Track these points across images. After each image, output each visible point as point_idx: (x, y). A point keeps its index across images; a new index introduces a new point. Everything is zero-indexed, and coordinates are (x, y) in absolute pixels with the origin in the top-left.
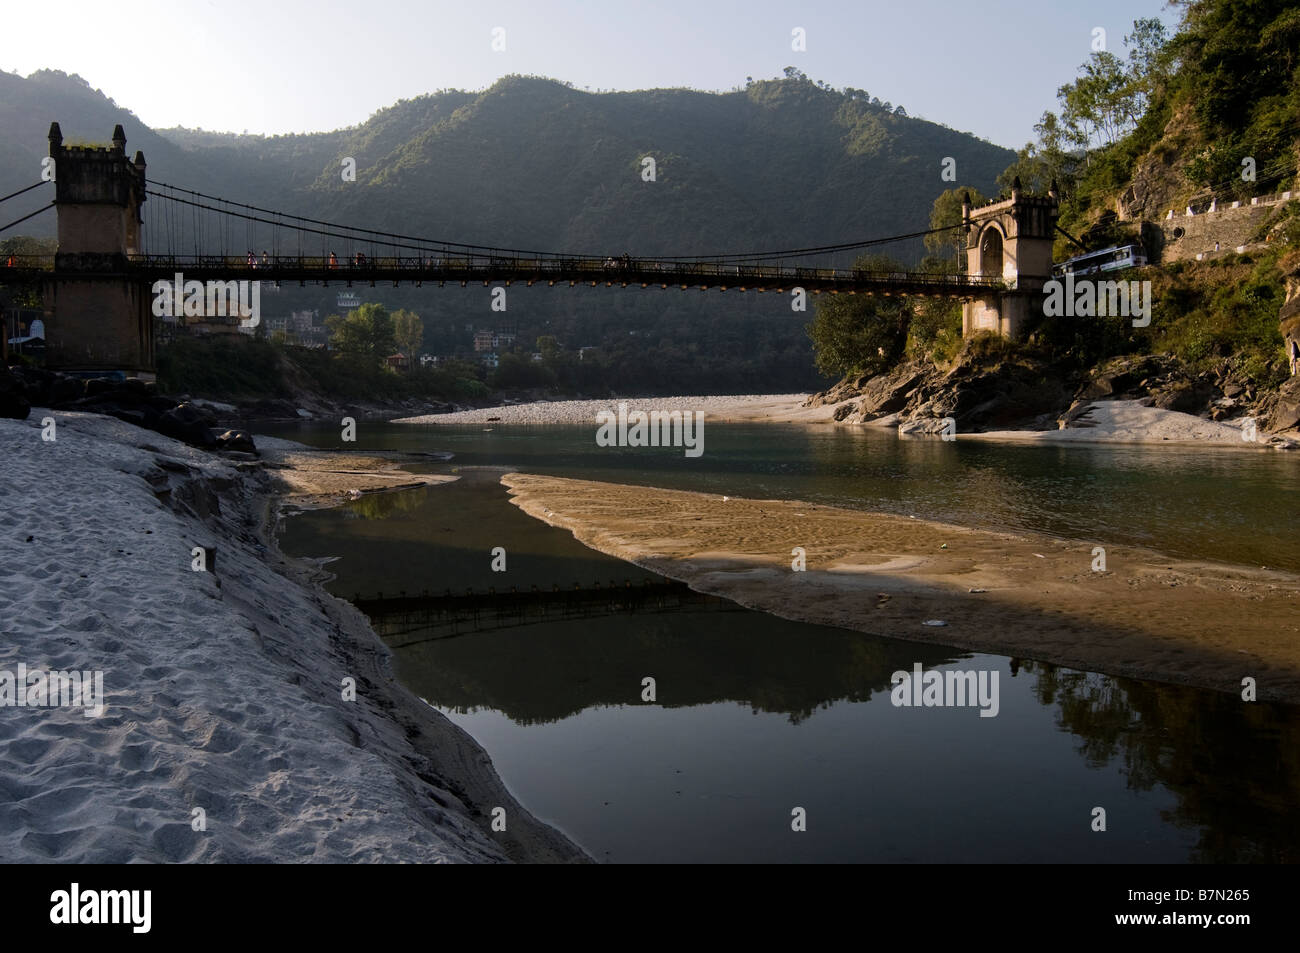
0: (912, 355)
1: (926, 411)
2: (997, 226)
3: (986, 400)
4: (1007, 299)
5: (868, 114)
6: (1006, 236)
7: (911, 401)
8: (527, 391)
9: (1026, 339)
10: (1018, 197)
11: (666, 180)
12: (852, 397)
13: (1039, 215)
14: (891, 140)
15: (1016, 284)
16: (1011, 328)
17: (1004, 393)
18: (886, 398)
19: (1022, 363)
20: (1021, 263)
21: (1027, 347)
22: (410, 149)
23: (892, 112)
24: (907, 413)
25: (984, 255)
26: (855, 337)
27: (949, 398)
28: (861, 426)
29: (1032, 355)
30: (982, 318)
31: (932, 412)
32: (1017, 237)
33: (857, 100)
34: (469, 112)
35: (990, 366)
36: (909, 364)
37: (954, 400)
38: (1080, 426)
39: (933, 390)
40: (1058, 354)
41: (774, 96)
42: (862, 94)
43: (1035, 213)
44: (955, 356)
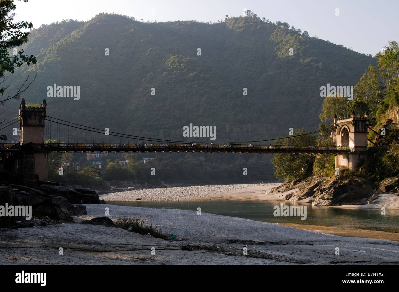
0: (316, 173)
1: (322, 197)
2: (346, 127)
3: (344, 193)
4: (351, 155)
5: (288, 35)
6: (350, 132)
7: (316, 192)
8: (122, 182)
9: (358, 170)
10: (354, 118)
11: (186, 70)
12: (291, 189)
13: (362, 124)
14: (301, 49)
15: (354, 150)
16: (353, 165)
17: (350, 191)
18: (306, 191)
19: (357, 179)
20: (355, 142)
21: (358, 173)
22: (50, 52)
23: (301, 34)
24: (314, 197)
25: (342, 138)
26: (291, 164)
27: (330, 193)
28: (297, 202)
29: (360, 176)
30: (342, 161)
31: (324, 198)
32: (354, 132)
33: (283, 28)
34: (81, 33)
35: (345, 180)
36: (315, 177)
37: (332, 193)
38: (374, 203)
39: (324, 190)
40: (370, 175)
41: (240, 25)
42: (286, 25)
43: (360, 123)
44: (332, 176)
